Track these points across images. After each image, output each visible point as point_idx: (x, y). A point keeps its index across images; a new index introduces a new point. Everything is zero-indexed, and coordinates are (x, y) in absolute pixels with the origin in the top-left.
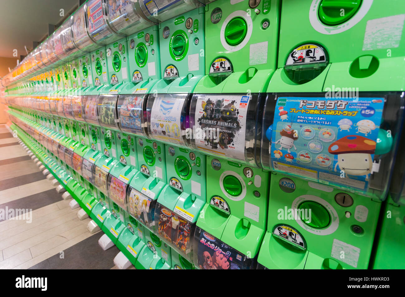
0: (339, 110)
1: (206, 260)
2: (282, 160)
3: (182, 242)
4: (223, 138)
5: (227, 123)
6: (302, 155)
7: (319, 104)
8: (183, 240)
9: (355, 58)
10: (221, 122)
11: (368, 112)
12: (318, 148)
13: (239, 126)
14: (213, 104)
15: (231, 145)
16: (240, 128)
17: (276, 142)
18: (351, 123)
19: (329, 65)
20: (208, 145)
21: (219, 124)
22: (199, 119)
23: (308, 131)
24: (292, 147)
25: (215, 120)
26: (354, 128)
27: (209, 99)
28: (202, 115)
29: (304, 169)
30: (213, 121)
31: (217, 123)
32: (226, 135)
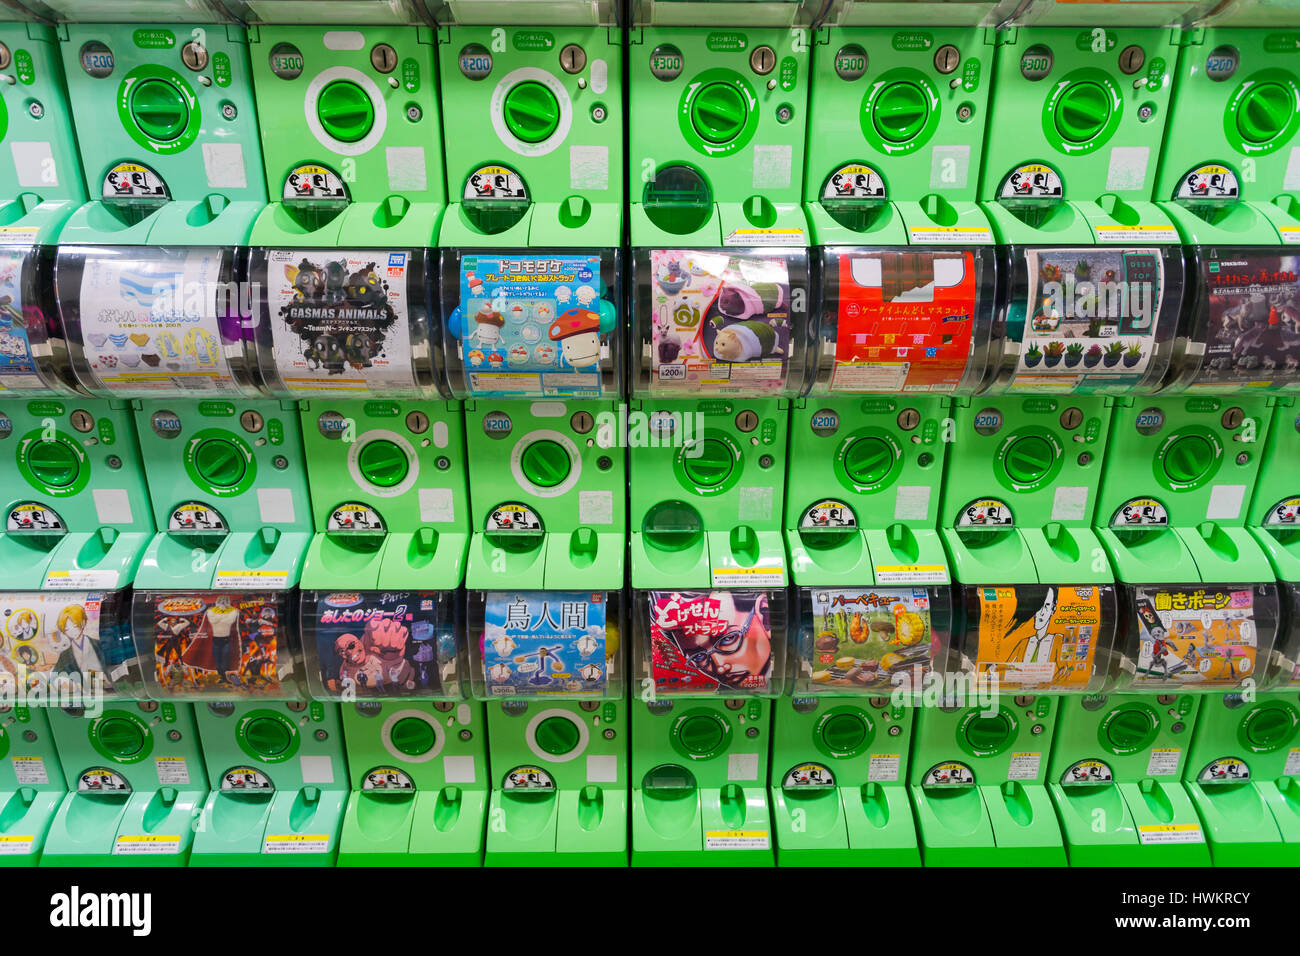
0: (554, 274)
1: (345, 657)
2: (485, 368)
3: (259, 657)
4: (358, 345)
5: (364, 312)
6: (515, 351)
7: (528, 266)
8: (263, 649)
9: (563, 200)
10: (348, 311)
11: (586, 275)
12: (535, 336)
13: (392, 314)
14: (320, 271)
15: (379, 358)
16: (397, 318)
17: (471, 337)
18: (569, 291)
19: (533, 204)
20: (317, 367)
21: (343, 316)
22: (283, 308)
23: (517, 309)
24: (497, 340)
25: (332, 307)
26: (574, 299)
27: (305, 260)
28: (290, 299)
29: (521, 375)
30: (325, 311)
31: (337, 313)
32: (365, 338)
